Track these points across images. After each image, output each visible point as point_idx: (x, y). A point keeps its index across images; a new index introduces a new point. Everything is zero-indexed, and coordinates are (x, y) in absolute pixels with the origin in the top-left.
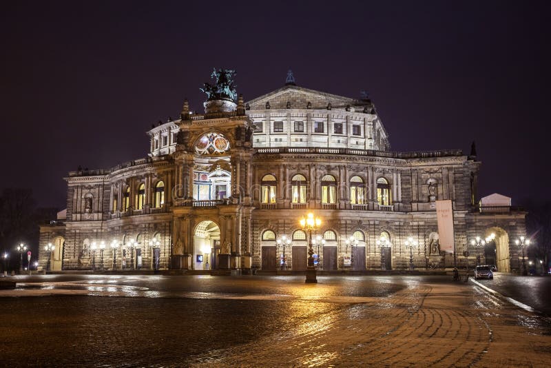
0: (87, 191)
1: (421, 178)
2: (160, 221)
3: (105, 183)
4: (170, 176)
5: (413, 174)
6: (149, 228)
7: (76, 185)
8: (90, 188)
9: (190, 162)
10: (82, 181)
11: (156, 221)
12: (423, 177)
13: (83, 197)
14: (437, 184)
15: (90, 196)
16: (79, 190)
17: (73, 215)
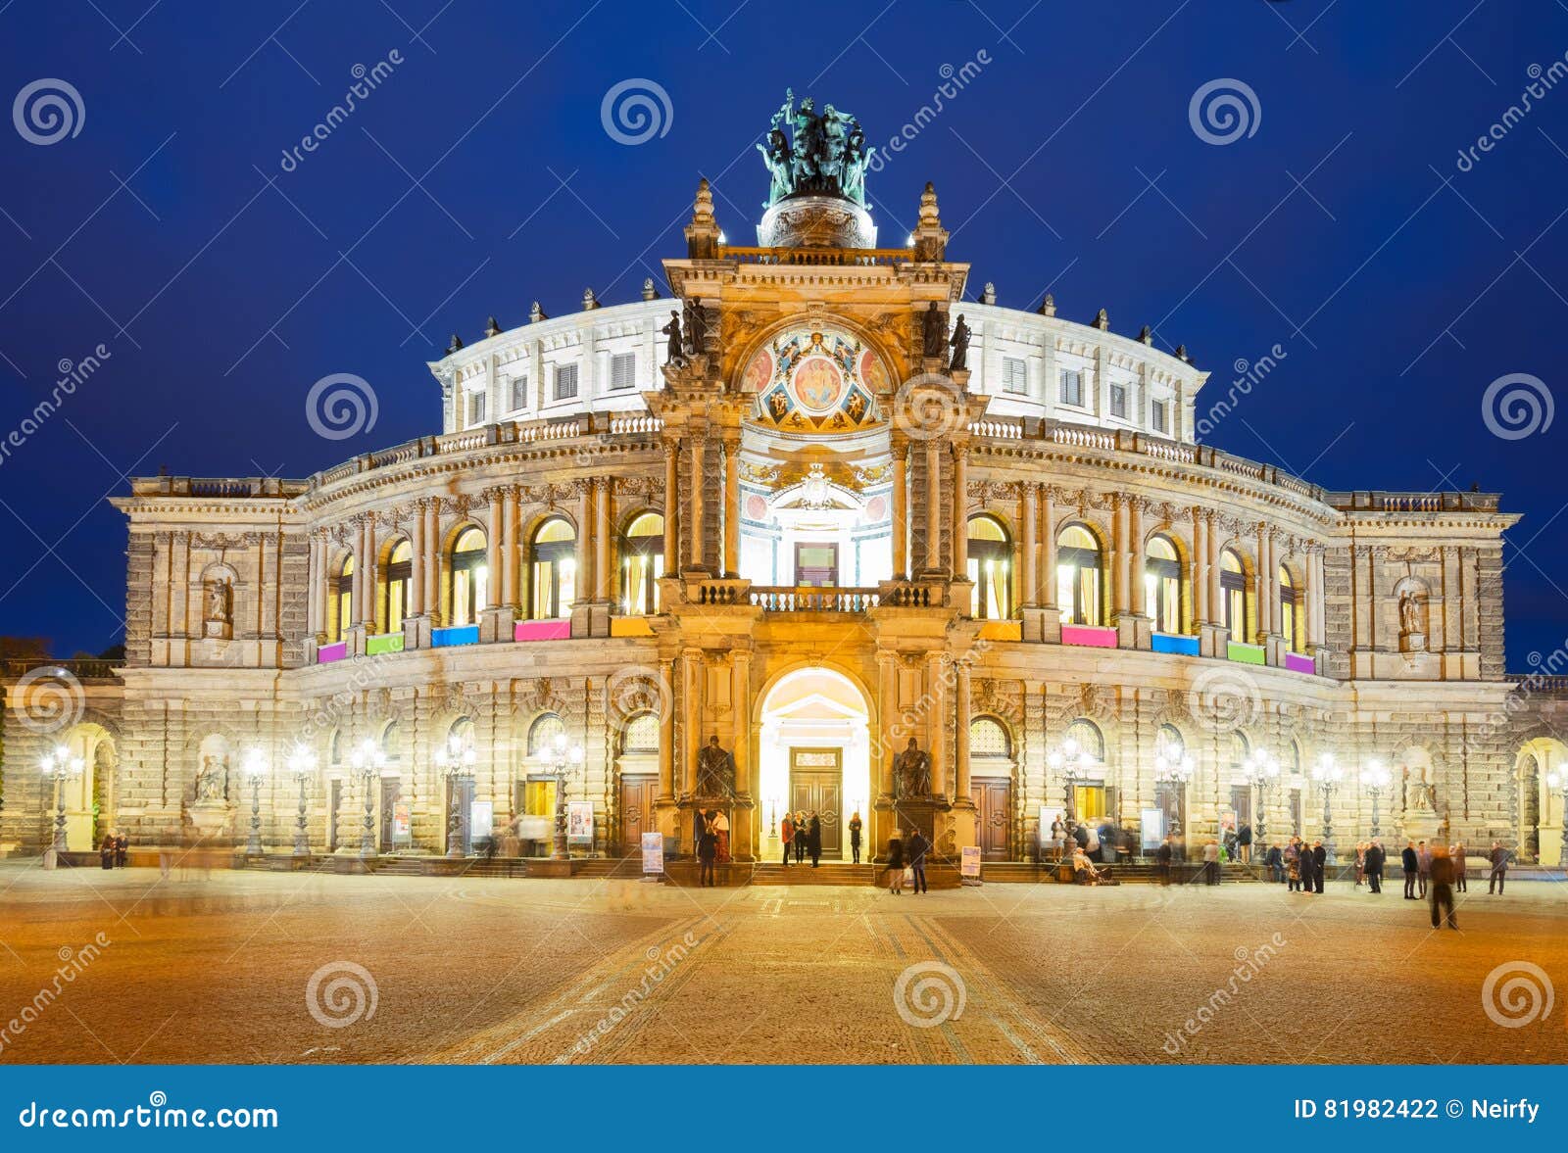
0: (212, 555)
1: (1381, 576)
2: (561, 671)
3: (286, 530)
4: (601, 497)
5: (1359, 562)
6: (513, 694)
7: (168, 528)
8: (225, 545)
9: (728, 435)
10: (186, 516)
11: (545, 672)
12: (1386, 573)
13: (194, 577)
14: (1426, 597)
15: (223, 574)
16: (179, 549)
17: (156, 643)
